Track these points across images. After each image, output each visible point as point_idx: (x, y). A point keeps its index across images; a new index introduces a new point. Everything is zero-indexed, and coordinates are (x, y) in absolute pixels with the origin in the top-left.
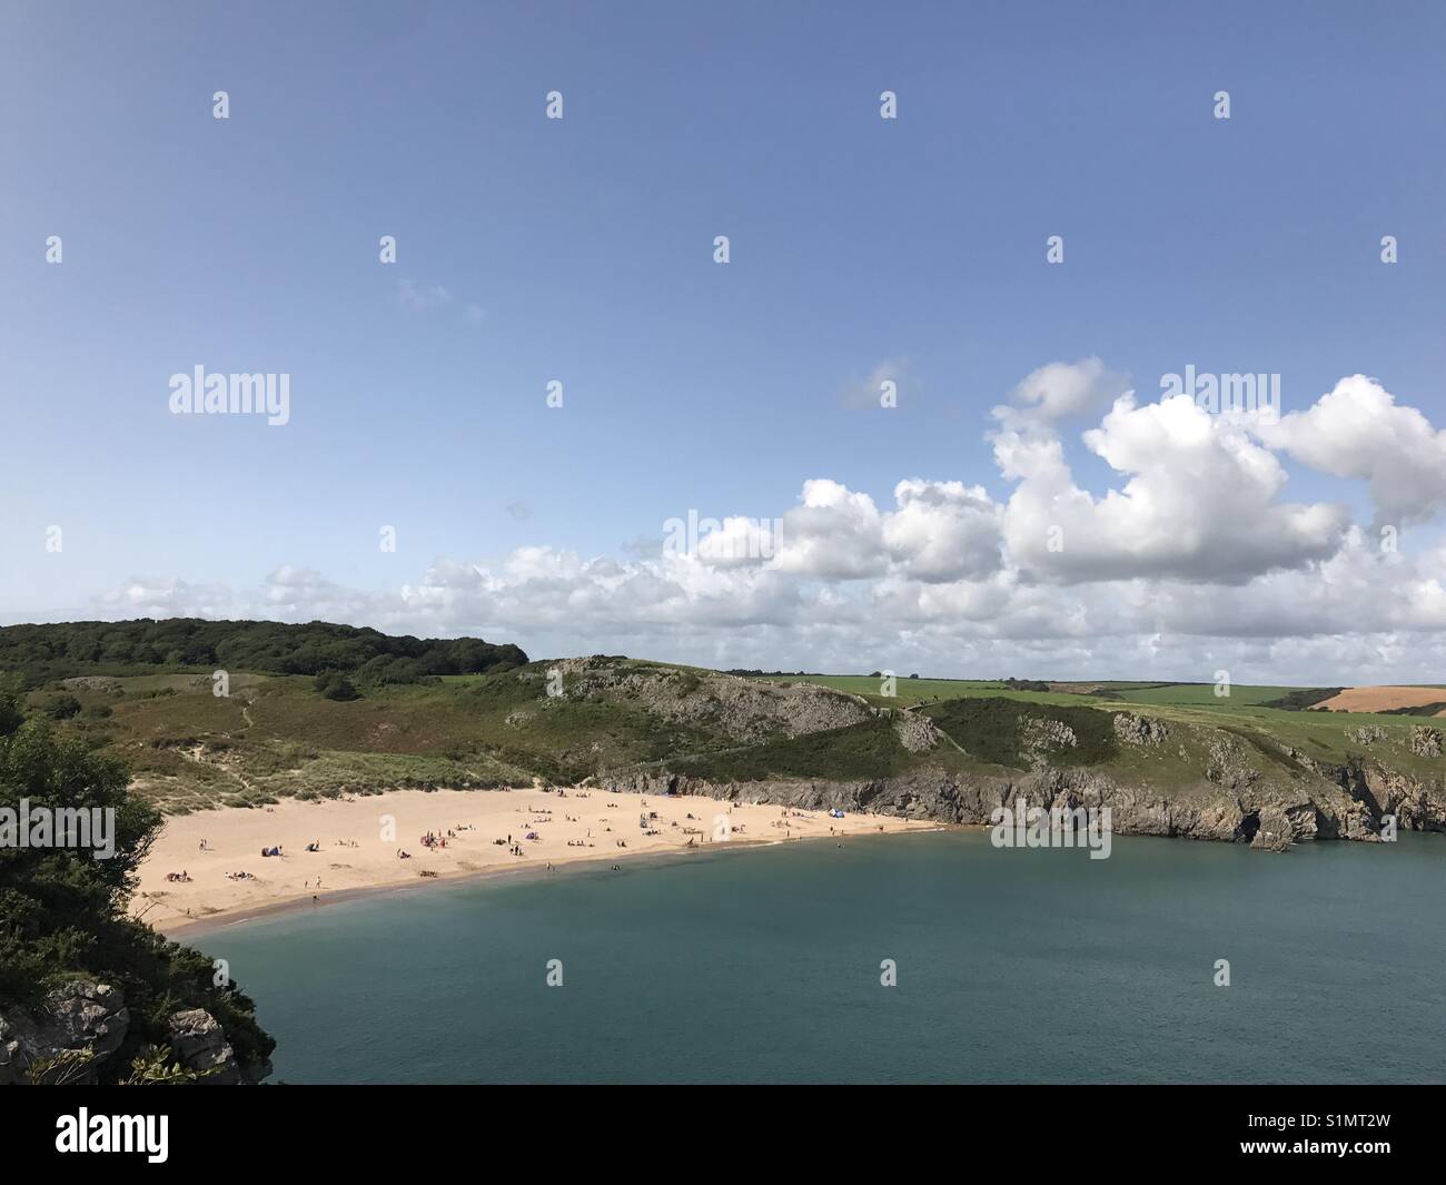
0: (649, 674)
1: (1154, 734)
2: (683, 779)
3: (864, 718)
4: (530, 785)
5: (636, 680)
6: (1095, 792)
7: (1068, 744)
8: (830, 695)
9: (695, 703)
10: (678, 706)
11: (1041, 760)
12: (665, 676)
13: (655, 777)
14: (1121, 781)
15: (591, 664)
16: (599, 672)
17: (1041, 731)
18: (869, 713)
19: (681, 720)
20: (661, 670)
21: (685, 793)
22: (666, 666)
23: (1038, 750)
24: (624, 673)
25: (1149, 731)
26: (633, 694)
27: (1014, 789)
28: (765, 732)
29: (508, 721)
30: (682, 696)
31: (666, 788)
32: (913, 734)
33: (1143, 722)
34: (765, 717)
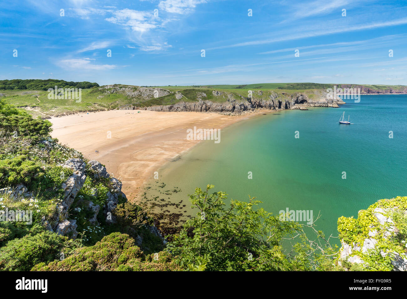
0: (126, 87)
1: (219, 94)
2: (136, 107)
3: (169, 94)
4: (105, 110)
5: (124, 89)
6: (209, 104)
7: (205, 97)
8: (162, 90)
9: (136, 93)
10: (133, 93)
11: (200, 100)
12: (129, 88)
13: (130, 107)
14: (214, 102)
15: (114, 86)
16: (116, 87)
17: (200, 94)
18: (170, 93)
19: (134, 96)
20: (129, 87)
21: (136, 109)
22: (129, 86)
23: (200, 98)
24: (121, 87)
25: (218, 94)
26: (124, 92)
27: (196, 105)
28: (151, 98)
29: (98, 98)
30: (134, 91)
31: (133, 109)
32: (178, 96)
33: (217, 92)
34: (150, 95)
